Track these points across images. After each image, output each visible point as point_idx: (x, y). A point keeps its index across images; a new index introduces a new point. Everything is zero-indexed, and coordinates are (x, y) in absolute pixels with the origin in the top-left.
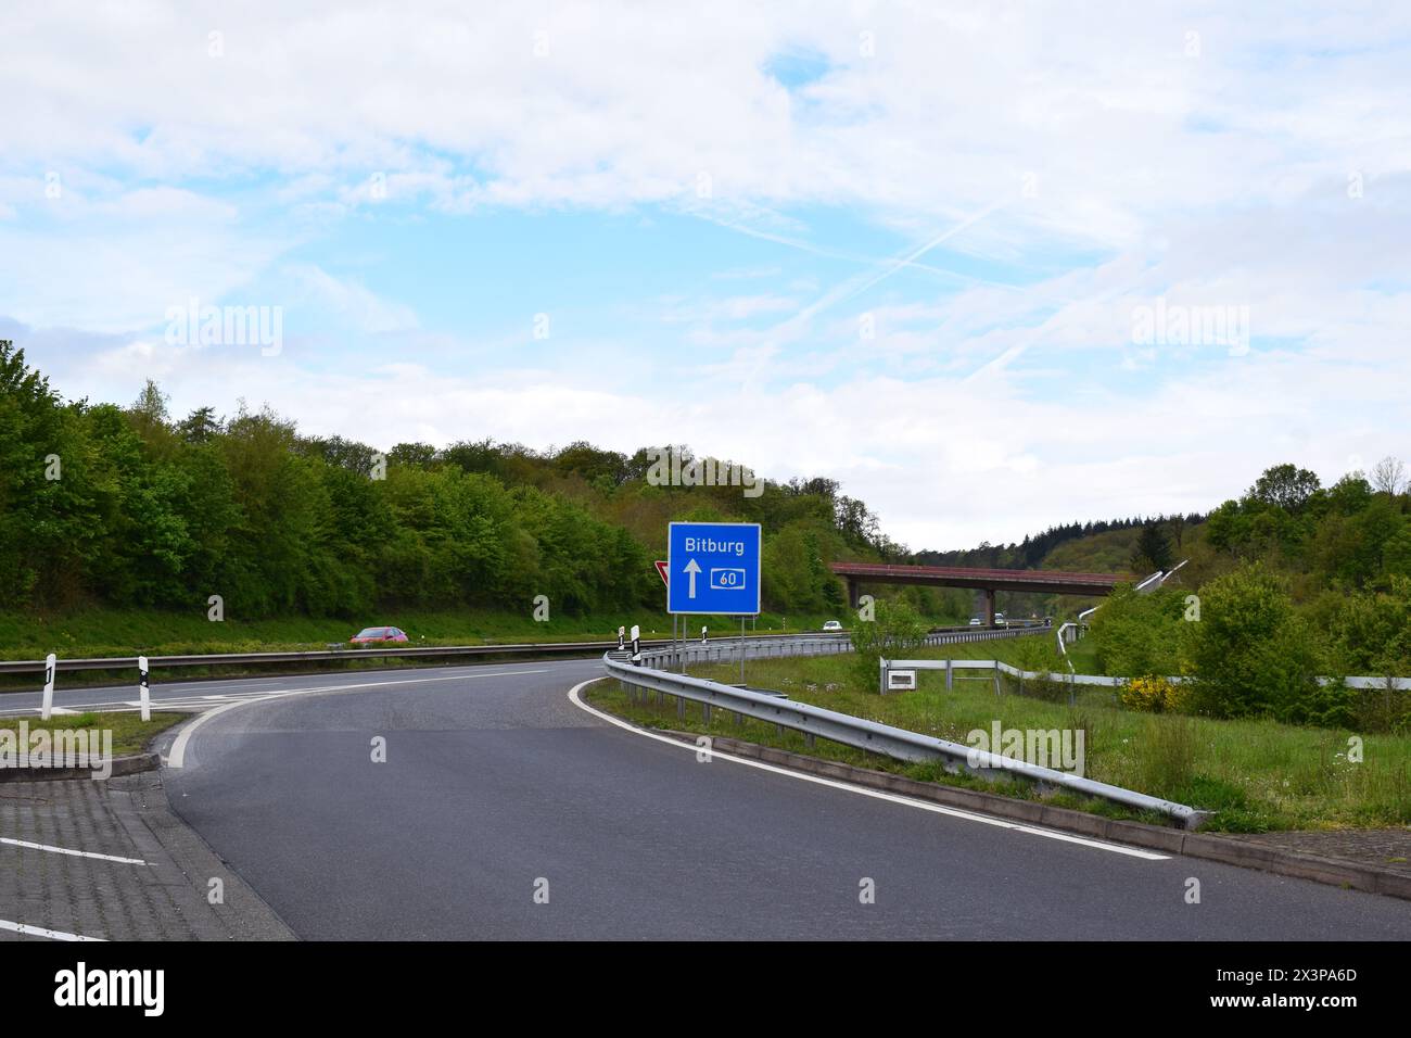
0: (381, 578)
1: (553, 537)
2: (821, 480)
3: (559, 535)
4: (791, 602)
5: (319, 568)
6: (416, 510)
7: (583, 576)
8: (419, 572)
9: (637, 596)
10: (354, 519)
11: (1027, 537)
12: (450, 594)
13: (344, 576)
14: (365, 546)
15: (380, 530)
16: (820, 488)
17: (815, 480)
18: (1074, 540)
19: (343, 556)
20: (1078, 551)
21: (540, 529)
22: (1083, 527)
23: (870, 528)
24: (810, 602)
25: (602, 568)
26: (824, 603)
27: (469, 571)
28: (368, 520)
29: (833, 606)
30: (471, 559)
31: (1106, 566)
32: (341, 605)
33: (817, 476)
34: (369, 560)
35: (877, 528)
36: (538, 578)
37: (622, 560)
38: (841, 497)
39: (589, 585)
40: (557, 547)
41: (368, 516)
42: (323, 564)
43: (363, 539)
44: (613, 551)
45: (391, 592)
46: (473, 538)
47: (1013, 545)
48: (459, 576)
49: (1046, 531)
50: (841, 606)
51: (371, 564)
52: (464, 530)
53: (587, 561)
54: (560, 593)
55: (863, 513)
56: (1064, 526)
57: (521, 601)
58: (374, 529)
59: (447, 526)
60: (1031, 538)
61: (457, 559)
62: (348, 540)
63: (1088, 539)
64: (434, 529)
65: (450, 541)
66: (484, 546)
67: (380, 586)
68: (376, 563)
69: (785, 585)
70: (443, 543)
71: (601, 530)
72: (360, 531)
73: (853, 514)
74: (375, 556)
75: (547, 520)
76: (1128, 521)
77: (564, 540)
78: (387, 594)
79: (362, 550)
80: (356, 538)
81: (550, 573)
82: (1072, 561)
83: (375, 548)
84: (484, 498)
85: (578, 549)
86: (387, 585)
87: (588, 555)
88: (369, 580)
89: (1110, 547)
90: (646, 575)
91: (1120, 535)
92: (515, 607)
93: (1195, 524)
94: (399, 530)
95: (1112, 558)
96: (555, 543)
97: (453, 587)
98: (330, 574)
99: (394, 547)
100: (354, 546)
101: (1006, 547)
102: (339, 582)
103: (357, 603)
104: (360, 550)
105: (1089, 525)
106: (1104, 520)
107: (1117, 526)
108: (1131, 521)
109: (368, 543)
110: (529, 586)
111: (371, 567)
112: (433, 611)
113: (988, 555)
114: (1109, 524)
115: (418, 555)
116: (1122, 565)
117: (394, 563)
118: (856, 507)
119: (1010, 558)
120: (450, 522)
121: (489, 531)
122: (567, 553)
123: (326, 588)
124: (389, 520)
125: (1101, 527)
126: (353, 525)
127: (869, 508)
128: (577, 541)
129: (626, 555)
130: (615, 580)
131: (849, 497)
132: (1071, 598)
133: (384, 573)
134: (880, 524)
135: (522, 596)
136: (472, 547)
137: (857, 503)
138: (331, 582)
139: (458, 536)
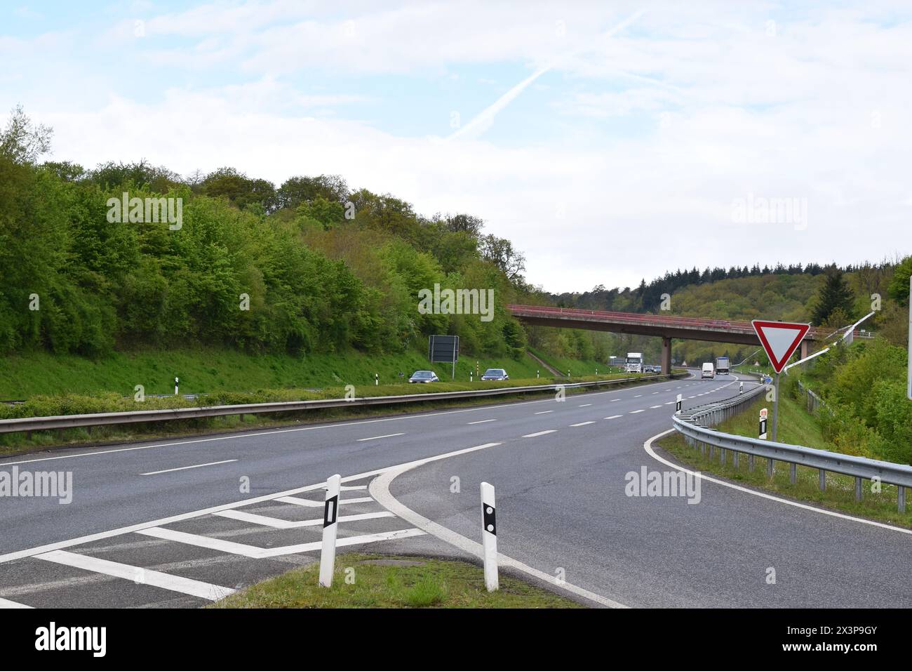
0: (123, 311)
1: (274, 269)
2: (464, 217)
3: (281, 268)
4: (478, 344)
5: (62, 297)
6: (150, 236)
7: (307, 313)
8: (158, 304)
9: (350, 335)
10: (95, 243)
11: (643, 282)
12: (184, 330)
13: (88, 307)
14: (106, 274)
15: (121, 257)
16: (462, 225)
17: (458, 218)
18: (693, 286)
19: (85, 284)
20: (698, 297)
21: (262, 260)
22: (701, 274)
23: (516, 268)
24: (495, 345)
25: (324, 304)
26: (505, 346)
27: (204, 305)
28: (108, 245)
29: (512, 349)
30: (207, 291)
31: (726, 314)
32: (85, 340)
33: (461, 213)
34: (111, 290)
35: (523, 268)
36: (265, 314)
37: (341, 296)
38: (487, 235)
39: (312, 322)
40: (278, 281)
41: (108, 241)
42: (66, 293)
43: (104, 266)
44: (334, 287)
45: (133, 326)
46: (207, 268)
47: (627, 289)
48: (193, 309)
49: (663, 277)
50: (519, 349)
51: (112, 294)
52: (198, 259)
53: (310, 297)
54: (284, 331)
55: (509, 252)
56: (682, 272)
57: (248, 338)
58: (115, 255)
59: (182, 254)
60: (648, 283)
61: (193, 291)
62: (87, 266)
63: (707, 285)
64: (168, 256)
65: (185, 271)
66: (219, 277)
67: (121, 319)
68: (118, 295)
69: (474, 327)
70: (178, 273)
71: (320, 263)
72: (100, 257)
73: (499, 253)
74: (117, 286)
75: (267, 251)
76: (746, 269)
77: (284, 274)
78: (128, 328)
79: (103, 279)
80: (96, 264)
81: (277, 308)
82: (691, 307)
83: (116, 276)
84: (217, 224)
85: (300, 282)
86: (128, 319)
87: (311, 290)
88: (112, 313)
89: (729, 295)
90: (359, 313)
91: (740, 283)
92: (242, 345)
93: (814, 275)
94: (139, 258)
95: (733, 306)
96: (275, 276)
97: (187, 322)
98: (74, 304)
99: (136, 275)
100: (94, 273)
101: (621, 291)
102: (83, 314)
103: (101, 338)
104: (100, 278)
105: (707, 272)
106: (721, 267)
107: (735, 274)
108: (749, 270)
109: (109, 270)
110: (256, 322)
111: (114, 298)
112: (168, 347)
113: (603, 298)
114: (727, 271)
115: (158, 285)
116: (741, 313)
117: (137, 294)
118: (501, 247)
119: (626, 302)
120: (185, 249)
121: (224, 261)
122: (289, 287)
123: (71, 320)
124: (131, 245)
125: (719, 274)
126: (92, 250)
127: (515, 247)
128: (298, 275)
129: (345, 291)
130: (333, 317)
131: (496, 236)
132: (692, 344)
133: (125, 305)
134: (526, 264)
135: (250, 334)
136: (209, 278)
137: (503, 242)
138: (75, 314)
139: (192, 265)
